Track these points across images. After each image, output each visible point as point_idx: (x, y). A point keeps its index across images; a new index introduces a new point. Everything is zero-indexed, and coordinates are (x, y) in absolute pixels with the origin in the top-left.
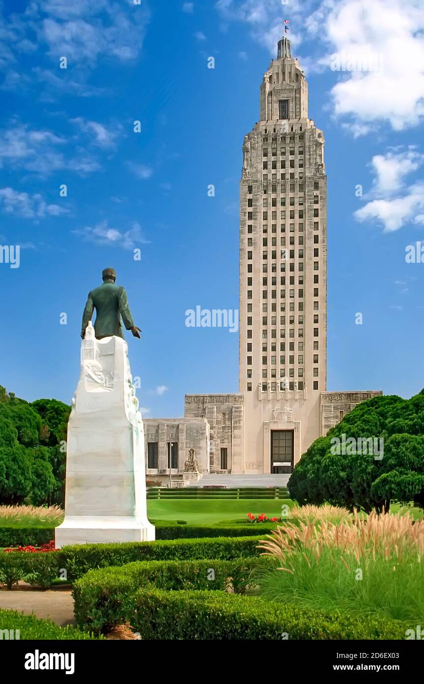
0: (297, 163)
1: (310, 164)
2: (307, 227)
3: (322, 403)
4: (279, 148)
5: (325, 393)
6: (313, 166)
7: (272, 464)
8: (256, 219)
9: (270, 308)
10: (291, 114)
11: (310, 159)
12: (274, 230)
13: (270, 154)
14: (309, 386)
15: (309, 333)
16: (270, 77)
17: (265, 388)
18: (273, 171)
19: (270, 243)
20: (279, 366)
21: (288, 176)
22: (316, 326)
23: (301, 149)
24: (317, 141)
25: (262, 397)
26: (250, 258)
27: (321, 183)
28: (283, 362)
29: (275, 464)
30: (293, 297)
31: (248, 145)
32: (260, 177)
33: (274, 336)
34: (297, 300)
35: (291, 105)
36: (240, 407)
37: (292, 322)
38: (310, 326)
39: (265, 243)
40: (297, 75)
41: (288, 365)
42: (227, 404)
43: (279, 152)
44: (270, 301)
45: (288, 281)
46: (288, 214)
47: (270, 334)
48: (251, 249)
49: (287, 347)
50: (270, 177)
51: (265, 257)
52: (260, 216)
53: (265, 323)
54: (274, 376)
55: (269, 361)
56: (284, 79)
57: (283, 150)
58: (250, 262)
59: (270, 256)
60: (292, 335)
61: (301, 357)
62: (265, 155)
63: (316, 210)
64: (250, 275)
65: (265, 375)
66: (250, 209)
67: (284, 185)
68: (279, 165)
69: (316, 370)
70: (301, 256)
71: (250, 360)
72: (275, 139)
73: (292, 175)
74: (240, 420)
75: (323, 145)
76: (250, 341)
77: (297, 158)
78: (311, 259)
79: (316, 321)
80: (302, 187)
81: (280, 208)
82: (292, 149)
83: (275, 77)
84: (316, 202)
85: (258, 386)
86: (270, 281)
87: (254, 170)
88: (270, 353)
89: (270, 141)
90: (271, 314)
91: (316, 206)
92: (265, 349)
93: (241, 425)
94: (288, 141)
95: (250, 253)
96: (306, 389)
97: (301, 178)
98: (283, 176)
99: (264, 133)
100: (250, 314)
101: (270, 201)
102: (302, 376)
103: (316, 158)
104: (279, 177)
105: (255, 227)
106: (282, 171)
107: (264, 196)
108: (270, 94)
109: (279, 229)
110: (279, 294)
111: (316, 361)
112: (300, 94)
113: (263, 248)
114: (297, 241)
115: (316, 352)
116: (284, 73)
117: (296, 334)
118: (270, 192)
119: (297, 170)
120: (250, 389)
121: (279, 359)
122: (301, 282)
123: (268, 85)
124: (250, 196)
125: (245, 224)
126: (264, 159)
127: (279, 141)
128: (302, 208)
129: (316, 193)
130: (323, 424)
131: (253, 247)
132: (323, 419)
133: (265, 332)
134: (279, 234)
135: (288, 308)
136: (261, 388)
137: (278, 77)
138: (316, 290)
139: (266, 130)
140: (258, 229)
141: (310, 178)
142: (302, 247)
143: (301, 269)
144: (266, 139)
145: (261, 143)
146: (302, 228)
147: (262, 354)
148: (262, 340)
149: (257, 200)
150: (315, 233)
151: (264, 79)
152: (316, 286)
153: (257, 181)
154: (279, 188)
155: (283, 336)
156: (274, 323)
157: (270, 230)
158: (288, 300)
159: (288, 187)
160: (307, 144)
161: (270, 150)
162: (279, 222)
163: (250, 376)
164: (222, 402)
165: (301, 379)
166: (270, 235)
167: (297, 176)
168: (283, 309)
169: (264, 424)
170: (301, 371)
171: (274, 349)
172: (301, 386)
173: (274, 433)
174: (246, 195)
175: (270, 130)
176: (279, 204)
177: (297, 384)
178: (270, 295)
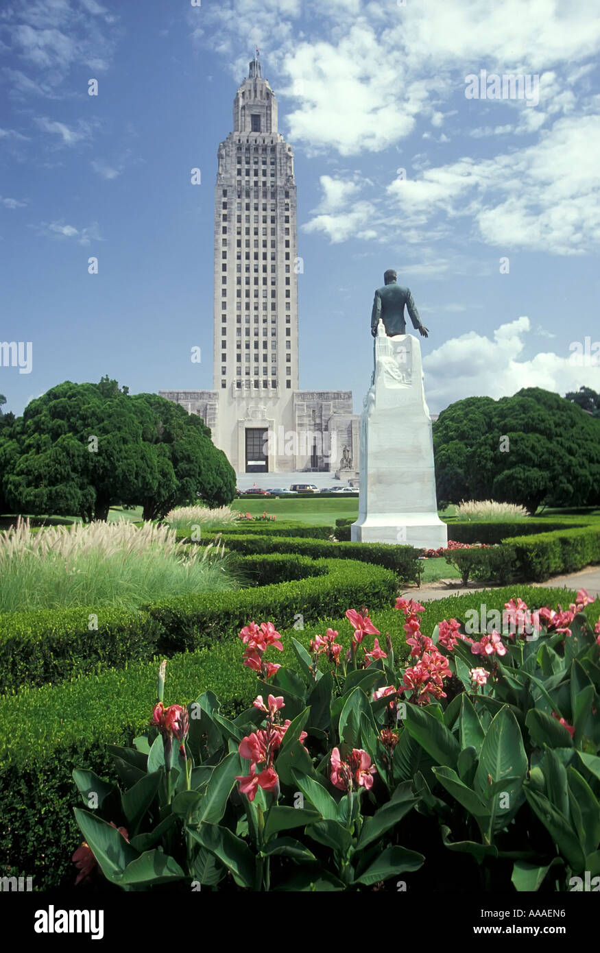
0: (269, 172)
1: (281, 175)
2: (279, 232)
3: (295, 402)
4: (252, 158)
5: (297, 391)
6: (284, 176)
7: (247, 463)
8: (230, 221)
9: (244, 306)
10: (262, 128)
11: (281, 170)
12: (248, 233)
13: (244, 162)
14: (282, 384)
15: (282, 332)
16: (243, 93)
17: (239, 385)
18: (247, 178)
19: (243, 244)
20: (253, 364)
21: (260, 184)
22: (288, 326)
23: (273, 160)
24: (287, 154)
25: (236, 394)
26: (224, 257)
27: (291, 193)
28: (257, 359)
29: (250, 463)
30: (266, 297)
31: (223, 152)
32: (234, 182)
33: (248, 334)
34: (270, 300)
35: (263, 120)
36: (215, 405)
37: (265, 321)
38: (282, 326)
39: (239, 244)
40: (268, 94)
41: (262, 364)
42: (201, 401)
43: (252, 161)
44: (244, 300)
45: (261, 282)
46: (261, 219)
47: (243, 332)
48: (225, 249)
49: (261, 345)
50: (243, 183)
51: (239, 258)
52: (235, 219)
53: (239, 321)
54: (248, 374)
55: (243, 358)
56: (256, 96)
57: (256, 160)
58: (225, 261)
59: (243, 257)
60: (265, 334)
61: (274, 356)
62: (239, 162)
63: (287, 217)
64: (225, 274)
65: (239, 373)
66: (225, 212)
67: (257, 192)
68: (252, 173)
69: (288, 369)
70: (273, 259)
71: (224, 357)
72: (248, 149)
73: (264, 183)
74: (214, 418)
75: (292, 159)
76: (224, 338)
77: (269, 169)
78: (282, 262)
79: (288, 321)
80: (274, 195)
81: (253, 213)
82: (264, 160)
83: (247, 93)
84: (287, 210)
85: (233, 384)
86: (243, 281)
87: (228, 176)
88: (244, 351)
89: (244, 150)
90: (244, 313)
91: (287, 213)
92: (239, 347)
93: (215, 422)
94: (260, 151)
95: (224, 253)
96: (279, 387)
97: (272, 186)
98: (256, 183)
99: (237, 142)
100: (224, 312)
101: (244, 205)
102: (275, 374)
103: (286, 170)
104: (252, 184)
105: (230, 229)
106: (255, 179)
107: (238, 200)
108: (243, 108)
109: (252, 232)
110: (252, 294)
111: (288, 360)
112: (270, 110)
113: (237, 249)
114: (269, 244)
115: (288, 351)
116: (255, 91)
117: (269, 334)
118: (244, 197)
119: (269, 179)
120: (224, 386)
121: (252, 357)
122: (273, 283)
123: (241, 100)
124: (225, 199)
125: (220, 225)
126: (238, 166)
127: (252, 151)
128: (273, 214)
129: (287, 201)
130: (297, 422)
131: (227, 247)
132: (297, 418)
133: (239, 330)
134: (252, 237)
135: (261, 307)
136: (235, 385)
137: (250, 94)
138: (288, 291)
139: (239, 140)
140: (232, 231)
141: (281, 187)
142: (274, 250)
143: (273, 271)
144: (239, 149)
145: (235, 152)
146: (274, 232)
147: (236, 351)
148: (236, 338)
149: (231, 203)
150: (287, 238)
151: (238, 94)
152: (288, 287)
153: (231, 186)
154: (252, 194)
155: (256, 334)
156: (248, 321)
157: (243, 232)
158: (261, 300)
159: (261, 194)
160: (278, 156)
161: (243, 158)
162: (253, 226)
163: (224, 373)
164: (197, 399)
165: (274, 378)
166: (244, 237)
167: (269, 184)
168: (256, 308)
169: (238, 422)
170: (274, 369)
171: (248, 346)
172: (275, 385)
173: (248, 432)
174: (220, 198)
175: (244, 140)
176: (252, 209)
177: (271, 383)
178: (243, 294)
